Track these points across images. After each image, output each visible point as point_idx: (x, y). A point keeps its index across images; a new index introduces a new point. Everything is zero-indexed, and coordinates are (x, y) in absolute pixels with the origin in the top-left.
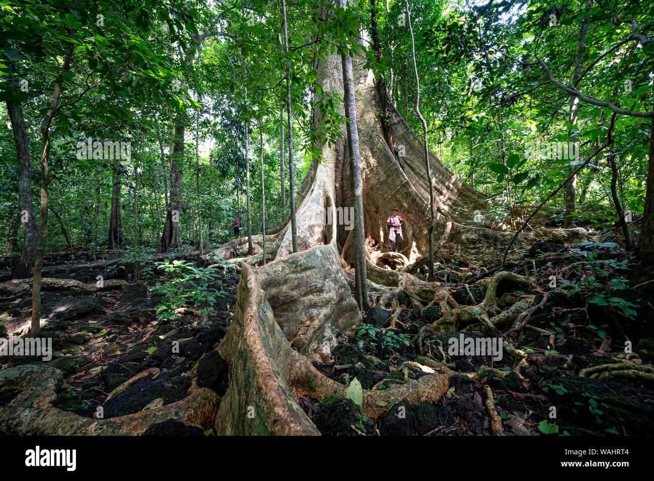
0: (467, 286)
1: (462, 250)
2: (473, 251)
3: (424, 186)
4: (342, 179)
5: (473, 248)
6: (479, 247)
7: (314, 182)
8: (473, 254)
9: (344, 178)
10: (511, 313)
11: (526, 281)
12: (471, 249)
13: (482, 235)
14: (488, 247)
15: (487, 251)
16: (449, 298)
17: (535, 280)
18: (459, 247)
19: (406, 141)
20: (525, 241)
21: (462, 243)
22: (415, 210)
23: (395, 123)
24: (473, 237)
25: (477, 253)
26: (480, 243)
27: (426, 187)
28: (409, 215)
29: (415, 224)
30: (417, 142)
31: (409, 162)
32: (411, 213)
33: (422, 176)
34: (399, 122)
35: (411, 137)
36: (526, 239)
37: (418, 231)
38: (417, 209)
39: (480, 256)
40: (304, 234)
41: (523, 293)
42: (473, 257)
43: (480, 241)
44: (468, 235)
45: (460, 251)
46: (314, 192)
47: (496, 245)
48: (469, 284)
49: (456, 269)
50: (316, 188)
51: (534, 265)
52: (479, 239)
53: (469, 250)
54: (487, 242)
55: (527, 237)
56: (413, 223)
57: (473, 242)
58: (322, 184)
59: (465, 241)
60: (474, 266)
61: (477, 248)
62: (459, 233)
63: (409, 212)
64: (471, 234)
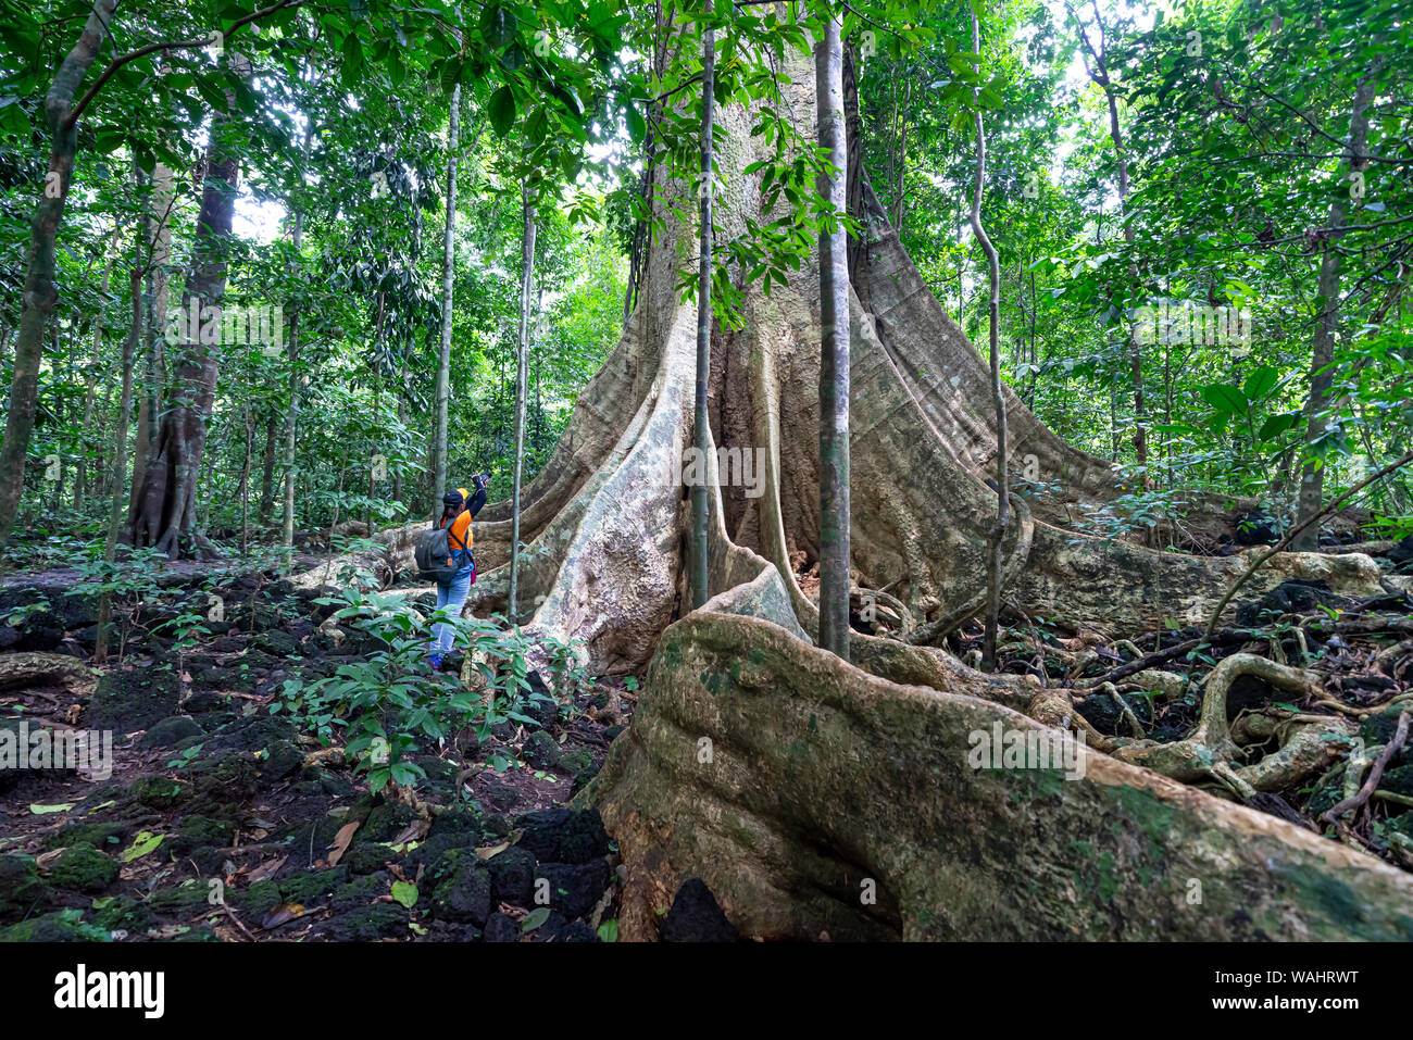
0: (1111, 687)
1: (1058, 593)
2: (1088, 597)
3: (938, 417)
4: (725, 377)
5: (1090, 590)
6: (1104, 587)
7: (658, 380)
8: (1088, 604)
9: (731, 375)
10: (1291, 760)
11: (1298, 679)
12: (1083, 590)
13: (1112, 556)
14: (1129, 589)
15: (1127, 598)
16: (1074, 717)
17: (1317, 678)
18: (1051, 585)
19: (901, 293)
20: (1225, 578)
21: (1057, 574)
22: (929, 480)
23: (876, 244)
24: (1090, 559)
25: (1099, 603)
26: (1106, 576)
27: (941, 420)
28: (912, 490)
29: (926, 516)
30: (926, 299)
31: (903, 351)
32: (918, 487)
33: (934, 391)
34: (885, 241)
35: (914, 284)
36: (1226, 572)
37: (935, 536)
38: (934, 477)
39: (1108, 610)
40: (630, 527)
41: (1296, 710)
42: (1088, 612)
43: (1106, 571)
44: (1076, 554)
45: (1052, 595)
46: (661, 409)
47: (1150, 585)
48: (1114, 680)
49: (1052, 642)
50: (664, 397)
51: (1304, 642)
52: (1104, 567)
53: (1078, 593)
54: (1126, 576)
55: (1229, 568)
56: (920, 513)
57: (1089, 573)
58: (680, 387)
59: (1067, 570)
60: (1096, 636)
61: (1098, 590)
62: (1050, 547)
63: (911, 484)
64: (1084, 552)
